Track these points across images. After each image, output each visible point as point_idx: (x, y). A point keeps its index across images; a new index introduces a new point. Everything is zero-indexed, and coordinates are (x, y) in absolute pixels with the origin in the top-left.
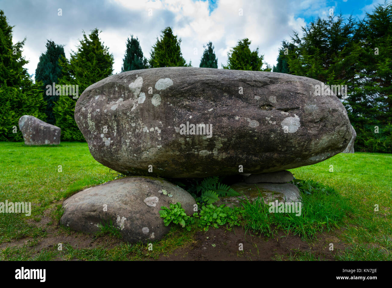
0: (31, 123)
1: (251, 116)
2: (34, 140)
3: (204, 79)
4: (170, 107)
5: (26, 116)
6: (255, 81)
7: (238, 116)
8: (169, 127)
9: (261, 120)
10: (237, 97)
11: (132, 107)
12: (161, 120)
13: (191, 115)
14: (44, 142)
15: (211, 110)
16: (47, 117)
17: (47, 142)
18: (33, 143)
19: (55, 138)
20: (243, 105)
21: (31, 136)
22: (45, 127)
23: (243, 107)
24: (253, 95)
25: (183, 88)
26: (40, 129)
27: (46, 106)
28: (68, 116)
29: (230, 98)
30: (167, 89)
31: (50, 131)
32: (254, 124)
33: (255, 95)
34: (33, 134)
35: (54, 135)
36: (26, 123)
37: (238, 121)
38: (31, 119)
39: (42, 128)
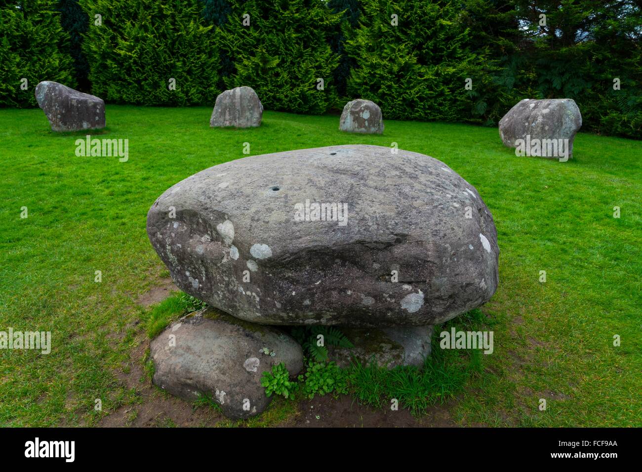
0: (55, 95)
1: (365, 291)
2: (65, 124)
3: (311, 245)
4: (270, 278)
5: (45, 83)
6: (376, 242)
7: (351, 290)
8: (269, 299)
9: (377, 297)
10: (352, 263)
11: (223, 258)
12: (259, 287)
13: (294, 291)
14: (82, 126)
15: (318, 283)
16: (73, 61)
17: (85, 125)
18: (64, 128)
19: (97, 118)
20: (357, 275)
21: (59, 116)
22: (79, 102)
23: (357, 278)
24: (371, 262)
25: (285, 259)
26: (72, 105)
27: (69, 40)
28: (109, 62)
29: (343, 265)
30: (264, 260)
31: (87, 108)
32: (369, 301)
33: (374, 261)
34: (62, 114)
35: (96, 114)
36: (46, 95)
37: (350, 296)
38: (54, 88)
39: (74, 103)
